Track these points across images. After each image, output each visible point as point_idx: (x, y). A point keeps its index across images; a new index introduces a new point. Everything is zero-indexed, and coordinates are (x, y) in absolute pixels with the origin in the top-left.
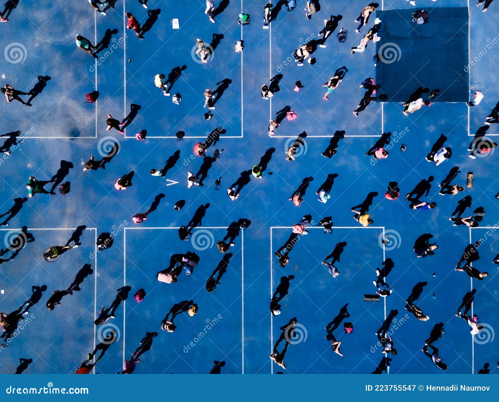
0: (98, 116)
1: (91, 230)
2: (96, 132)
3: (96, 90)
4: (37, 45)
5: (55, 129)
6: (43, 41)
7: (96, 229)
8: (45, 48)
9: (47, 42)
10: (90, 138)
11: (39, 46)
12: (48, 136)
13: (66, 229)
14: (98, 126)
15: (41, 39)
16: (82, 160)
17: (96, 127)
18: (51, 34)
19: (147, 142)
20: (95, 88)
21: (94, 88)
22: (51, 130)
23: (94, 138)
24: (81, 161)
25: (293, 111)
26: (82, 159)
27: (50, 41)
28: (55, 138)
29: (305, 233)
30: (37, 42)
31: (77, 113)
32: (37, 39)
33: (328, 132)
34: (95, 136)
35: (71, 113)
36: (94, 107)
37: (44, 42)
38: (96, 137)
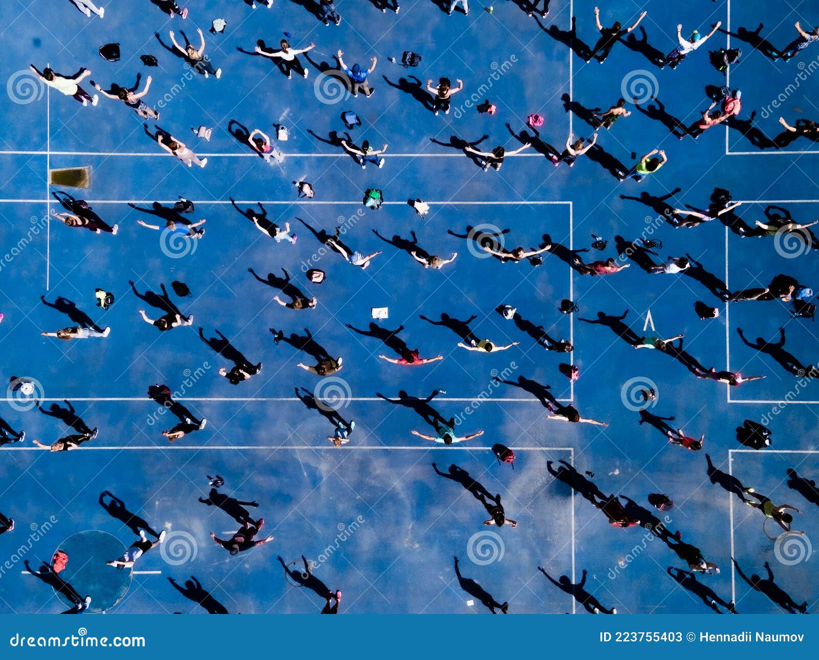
0: (536, 445)
1: (733, 460)
2: (562, 449)
3: (491, 448)
4: (417, 546)
5: (557, 519)
6: (410, 536)
7: (730, 451)
8: (423, 531)
9: (412, 529)
10: (573, 460)
11: (418, 543)
12: (571, 530)
13: (731, 502)
14: (553, 447)
15: (407, 539)
16: (611, 473)
17: (554, 449)
18: (398, 523)
19: (580, 363)
20: (488, 450)
21: (487, 453)
22: (561, 526)
23: (572, 453)
24: (613, 475)
25: (529, 118)
26: (609, 474)
27: (409, 524)
28: (573, 518)
29: (739, 94)
30: (411, 545)
31: (531, 481)
32: (406, 545)
33: (563, 57)
34: (570, 451)
35: (532, 491)
36: (521, 453)
37: (412, 532)
38: (572, 449)
